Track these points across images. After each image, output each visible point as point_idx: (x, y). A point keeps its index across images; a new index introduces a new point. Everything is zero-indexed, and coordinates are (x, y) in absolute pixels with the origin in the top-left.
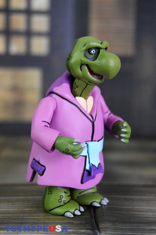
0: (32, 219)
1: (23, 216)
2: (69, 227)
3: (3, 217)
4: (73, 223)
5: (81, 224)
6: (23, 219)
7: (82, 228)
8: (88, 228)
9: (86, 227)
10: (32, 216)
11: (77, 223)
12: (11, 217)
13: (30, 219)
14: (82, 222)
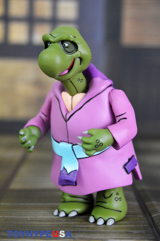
0: (84, 227)
1: (74, 225)
2: (129, 238)
3: (52, 225)
4: (132, 233)
5: (141, 234)
6: (74, 227)
7: (143, 238)
8: (151, 238)
9: (148, 237)
10: (83, 225)
11: (136, 232)
12: (61, 225)
13: (83, 227)
14: (142, 232)
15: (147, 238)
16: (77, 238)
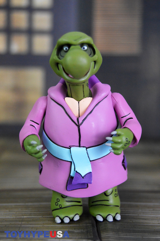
0: (30, 227)
1: (21, 225)
4: (73, 232)
5: (82, 233)
6: (20, 227)
8: (90, 237)
10: (29, 224)
11: (77, 231)
12: (8, 225)
14: (83, 231)
15: (87, 237)
16: (19, 238)
